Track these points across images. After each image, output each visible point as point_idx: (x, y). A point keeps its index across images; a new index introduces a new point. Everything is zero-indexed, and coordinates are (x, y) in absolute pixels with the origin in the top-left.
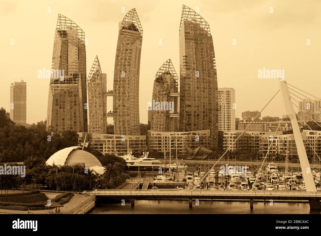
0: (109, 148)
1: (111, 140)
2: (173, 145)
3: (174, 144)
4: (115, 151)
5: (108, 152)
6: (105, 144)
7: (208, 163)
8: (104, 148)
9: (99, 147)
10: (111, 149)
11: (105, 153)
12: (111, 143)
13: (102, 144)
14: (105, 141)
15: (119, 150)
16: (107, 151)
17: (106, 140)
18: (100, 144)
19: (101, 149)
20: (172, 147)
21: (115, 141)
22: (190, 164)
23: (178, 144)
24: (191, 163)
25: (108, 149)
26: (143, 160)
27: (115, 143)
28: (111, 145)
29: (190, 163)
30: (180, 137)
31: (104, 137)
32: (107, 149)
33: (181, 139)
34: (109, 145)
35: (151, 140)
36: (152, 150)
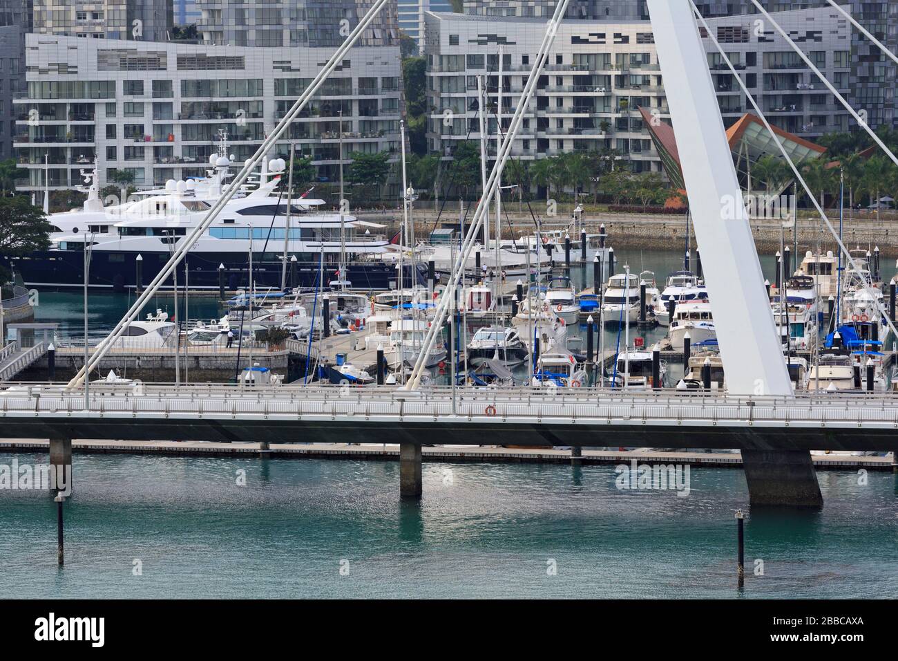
0: (135, 131)
1: (147, 77)
2: (587, 115)
3: (599, 106)
4: (177, 152)
5: (127, 157)
6: (111, 109)
7: (772, 236)
8: (101, 133)
9: (68, 130)
10: (148, 139)
11: (112, 164)
12: (147, 98)
13: (92, 106)
14: (109, 87)
15: (203, 147)
16: (120, 153)
17: (113, 83)
18: (74, 106)
19: (84, 140)
20: (580, 125)
21: (177, 88)
22: (661, 244)
23: (623, 103)
24: (668, 233)
25: (131, 142)
26: (243, 212)
27: (177, 100)
28: (149, 110)
29: (661, 238)
30: (634, 56)
31: (103, 59)
32: (121, 142)
33: (639, 71)
34: (134, 113)
35: (442, 78)
36: (448, 150)
